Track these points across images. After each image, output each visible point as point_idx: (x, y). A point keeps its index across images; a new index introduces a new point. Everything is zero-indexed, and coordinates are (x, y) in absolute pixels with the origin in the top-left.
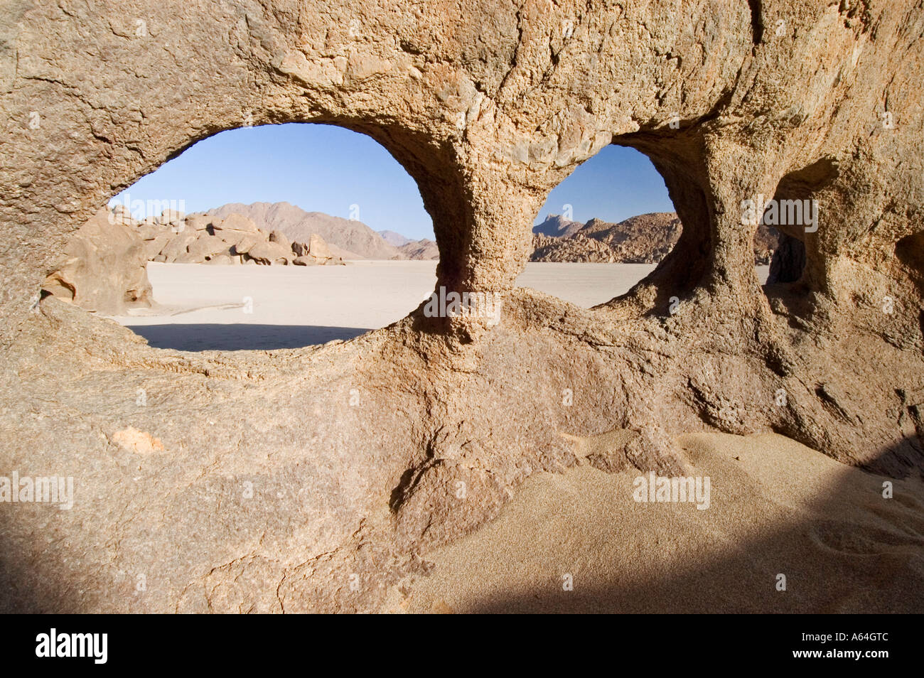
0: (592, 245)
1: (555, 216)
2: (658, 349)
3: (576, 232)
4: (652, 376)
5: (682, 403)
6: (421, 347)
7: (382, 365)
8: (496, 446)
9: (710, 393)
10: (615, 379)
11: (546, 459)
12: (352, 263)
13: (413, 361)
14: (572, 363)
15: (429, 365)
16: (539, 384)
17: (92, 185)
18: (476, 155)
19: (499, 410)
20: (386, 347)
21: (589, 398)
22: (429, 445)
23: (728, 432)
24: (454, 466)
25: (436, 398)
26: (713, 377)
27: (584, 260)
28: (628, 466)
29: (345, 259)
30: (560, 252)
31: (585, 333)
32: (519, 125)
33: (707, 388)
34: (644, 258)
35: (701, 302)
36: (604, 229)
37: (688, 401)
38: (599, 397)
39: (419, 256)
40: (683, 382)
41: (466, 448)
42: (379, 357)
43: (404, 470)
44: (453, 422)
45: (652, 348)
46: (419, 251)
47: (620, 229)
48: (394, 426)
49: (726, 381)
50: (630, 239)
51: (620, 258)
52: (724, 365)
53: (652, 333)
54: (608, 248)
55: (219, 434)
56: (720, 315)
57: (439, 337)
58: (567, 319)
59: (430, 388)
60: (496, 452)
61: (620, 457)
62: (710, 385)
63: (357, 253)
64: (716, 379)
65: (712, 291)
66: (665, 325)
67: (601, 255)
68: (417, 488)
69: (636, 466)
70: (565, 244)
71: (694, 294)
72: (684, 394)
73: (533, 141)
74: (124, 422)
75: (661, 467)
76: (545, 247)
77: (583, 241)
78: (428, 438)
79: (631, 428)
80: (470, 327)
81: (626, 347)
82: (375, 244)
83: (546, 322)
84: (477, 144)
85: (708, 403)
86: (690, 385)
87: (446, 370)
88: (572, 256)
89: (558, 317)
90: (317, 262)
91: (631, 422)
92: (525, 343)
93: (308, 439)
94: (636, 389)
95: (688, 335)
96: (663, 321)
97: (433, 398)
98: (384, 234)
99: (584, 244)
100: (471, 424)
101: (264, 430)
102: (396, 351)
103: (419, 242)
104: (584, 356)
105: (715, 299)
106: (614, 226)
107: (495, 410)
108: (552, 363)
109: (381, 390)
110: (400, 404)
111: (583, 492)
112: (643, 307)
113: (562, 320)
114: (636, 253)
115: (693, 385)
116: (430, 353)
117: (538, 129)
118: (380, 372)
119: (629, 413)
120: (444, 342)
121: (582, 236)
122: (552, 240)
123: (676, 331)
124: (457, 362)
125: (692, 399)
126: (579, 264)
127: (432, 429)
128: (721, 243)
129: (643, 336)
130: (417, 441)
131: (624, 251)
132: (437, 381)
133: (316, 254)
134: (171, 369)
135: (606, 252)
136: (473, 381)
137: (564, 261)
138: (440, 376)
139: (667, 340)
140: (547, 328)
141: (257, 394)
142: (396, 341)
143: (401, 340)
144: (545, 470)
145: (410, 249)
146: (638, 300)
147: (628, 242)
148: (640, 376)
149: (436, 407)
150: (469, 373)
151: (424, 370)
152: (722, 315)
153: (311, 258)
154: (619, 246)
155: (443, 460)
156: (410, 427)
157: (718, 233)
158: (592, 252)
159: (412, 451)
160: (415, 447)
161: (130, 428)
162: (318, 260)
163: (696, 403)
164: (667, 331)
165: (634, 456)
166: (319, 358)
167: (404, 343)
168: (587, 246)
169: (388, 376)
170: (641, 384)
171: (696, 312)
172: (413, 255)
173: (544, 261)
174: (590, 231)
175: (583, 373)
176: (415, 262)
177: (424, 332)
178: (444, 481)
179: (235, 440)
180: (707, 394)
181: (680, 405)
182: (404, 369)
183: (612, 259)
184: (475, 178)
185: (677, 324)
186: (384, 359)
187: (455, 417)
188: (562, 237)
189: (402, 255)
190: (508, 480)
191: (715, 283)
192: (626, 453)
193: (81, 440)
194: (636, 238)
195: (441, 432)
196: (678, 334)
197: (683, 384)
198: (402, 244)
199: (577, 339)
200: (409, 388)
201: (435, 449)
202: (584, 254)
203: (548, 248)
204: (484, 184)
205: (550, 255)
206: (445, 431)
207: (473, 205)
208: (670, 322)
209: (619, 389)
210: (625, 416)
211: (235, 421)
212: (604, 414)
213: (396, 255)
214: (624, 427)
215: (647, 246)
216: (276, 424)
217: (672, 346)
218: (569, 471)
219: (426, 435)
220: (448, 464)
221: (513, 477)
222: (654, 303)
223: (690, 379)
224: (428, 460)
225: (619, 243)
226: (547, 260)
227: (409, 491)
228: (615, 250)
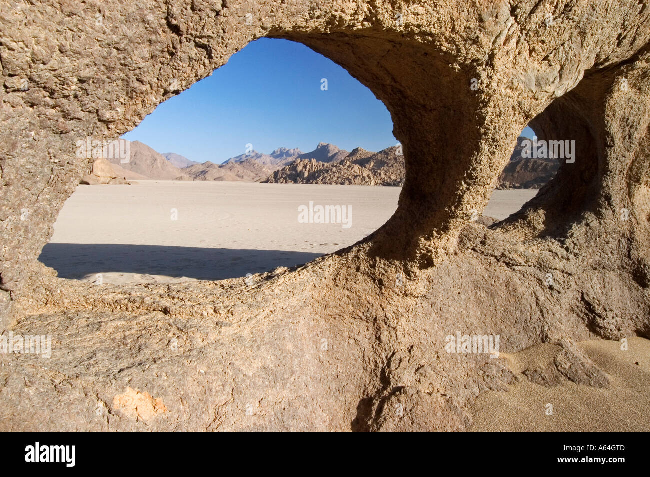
0: (357, 171)
1: (325, 145)
2: (562, 267)
3: (343, 159)
4: (559, 293)
5: (575, 316)
6: (377, 273)
7: (336, 293)
8: (445, 370)
9: (599, 305)
10: (530, 297)
11: (490, 378)
12: (137, 183)
13: (367, 288)
14: (493, 283)
15: (383, 291)
16: (468, 305)
17: (144, 88)
18: (497, 80)
19: (439, 333)
20: (339, 274)
21: (510, 316)
22: (383, 371)
23: (608, 339)
24: (415, 393)
25: (386, 323)
26: (600, 292)
27: (350, 183)
28: (563, 379)
29: (128, 179)
30: (330, 176)
31: (503, 254)
32: (534, 54)
33: (597, 301)
34: (399, 183)
35: (592, 225)
36: (366, 157)
37: (580, 313)
38: (518, 314)
39: (203, 177)
40: (578, 296)
41: (421, 374)
42: (331, 284)
43: (359, 400)
44: (404, 348)
45: (558, 267)
46: (202, 172)
47: (380, 157)
48: (347, 355)
49: (610, 294)
50: (388, 166)
51: (379, 182)
52: (607, 280)
53: (557, 254)
54: (370, 173)
55: (213, 383)
56: (606, 236)
57: (398, 263)
58: (488, 242)
59: (381, 315)
60: (446, 375)
61: (552, 371)
62: (599, 298)
63: (141, 174)
64: (603, 293)
65: (599, 215)
66: (565, 246)
67: (364, 179)
68: (382, 419)
69: (569, 379)
70: (335, 169)
71: (584, 218)
72: (578, 307)
73: (541, 69)
74: (120, 382)
75: (591, 378)
76: (318, 171)
77: (349, 167)
78: (381, 365)
79: (551, 342)
80: (437, 253)
81: (535, 267)
82: (159, 165)
83: (469, 244)
84: (500, 70)
85: (597, 314)
86: (583, 299)
87: (398, 295)
88: (340, 179)
89: (479, 240)
90: (100, 182)
91: (549, 336)
92: (455, 265)
93: (288, 379)
94: (548, 305)
95: (584, 255)
96: (563, 243)
97: (383, 324)
98: (168, 157)
99: (350, 170)
100: (420, 348)
101: (251, 374)
102: (350, 278)
103: (203, 165)
104: (503, 277)
105: (602, 222)
106: (374, 155)
107: (437, 332)
108: (477, 284)
109: (335, 318)
110: (352, 332)
111: (534, 408)
112: (535, 229)
113: (483, 243)
114: (392, 178)
115: (586, 299)
116: (386, 279)
117: (546, 58)
118: (335, 300)
119: (546, 328)
120: (402, 268)
121: (348, 163)
122: (323, 166)
123: (575, 251)
124: (411, 287)
125: (584, 311)
126: (347, 187)
127: (384, 356)
128: (609, 173)
129: (549, 257)
130: (369, 369)
131: (383, 176)
132: (388, 306)
133: (99, 174)
134: (119, 307)
135: (368, 176)
136: (420, 305)
137: (334, 184)
138: (392, 302)
139: (568, 259)
140: (470, 250)
141: (232, 332)
142: (349, 267)
143: (354, 266)
144: (491, 389)
145: (193, 171)
146: (529, 223)
147: (386, 168)
148: (550, 293)
149: (386, 333)
150: (418, 297)
151: (377, 296)
152: (609, 236)
153: (95, 178)
154: (379, 171)
155: (404, 387)
156: (361, 355)
157: (608, 164)
158: (357, 176)
159: (364, 379)
160: (368, 374)
161: (128, 389)
162: (102, 180)
163: (587, 314)
164: (567, 251)
165: (565, 369)
166: (280, 288)
167: (358, 269)
168: (353, 171)
169: (342, 304)
170: (551, 300)
171: (589, 234)
172: (197, 176)
173: (317, 183)
174: (355, 158)
175: (503, 292)
176: (198, 182)
177: (381, 258)
178: (408, 409)
179: (229, 390)
180: (597, 307)
181: (574, 318)
182: (359, 296)
183: (373, 183)
184: (492, 104)
185: (575, 245)
186: (337, 286)
187: (406, 342)
188: (332, 163)
189: (186, 176)
190: (461, 402)
191: (602, 209)
192: (557, 367)
193: (78, 413)
194: (393, 165)
195: (394, 359)
196: (577, 254)
197: (577, 299)
198: (186, 166)
199: (496, 261)
200: (361, 315)
201: (391, 376)
202: (350, 178)
203: (320, 172)
204: (498, 110)
205: (321, 178)
206: (397, 357)
207: (482, 131)
208: (569, 242)
209: (534, 306)
210: (543, 331)
211: (224, 366)
212: (524, 329)
213: (180, 176)
214: (544, 342)
215: (401, 172)
216: (260, 365)
217: (572, 266)
218: (512, 388)
219: (378, 362)
220: (411, 392)
221: (464, 399)
222: (543, 226)
223: (583, 294)
224: (385, 389)
225: (379, 169)
226: (319, 182)
227: (373, 423)
228: (375, 175)
